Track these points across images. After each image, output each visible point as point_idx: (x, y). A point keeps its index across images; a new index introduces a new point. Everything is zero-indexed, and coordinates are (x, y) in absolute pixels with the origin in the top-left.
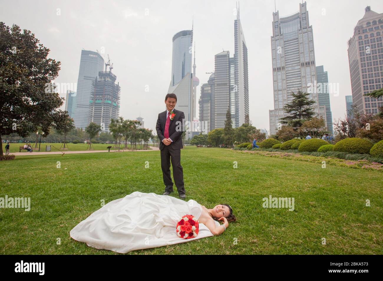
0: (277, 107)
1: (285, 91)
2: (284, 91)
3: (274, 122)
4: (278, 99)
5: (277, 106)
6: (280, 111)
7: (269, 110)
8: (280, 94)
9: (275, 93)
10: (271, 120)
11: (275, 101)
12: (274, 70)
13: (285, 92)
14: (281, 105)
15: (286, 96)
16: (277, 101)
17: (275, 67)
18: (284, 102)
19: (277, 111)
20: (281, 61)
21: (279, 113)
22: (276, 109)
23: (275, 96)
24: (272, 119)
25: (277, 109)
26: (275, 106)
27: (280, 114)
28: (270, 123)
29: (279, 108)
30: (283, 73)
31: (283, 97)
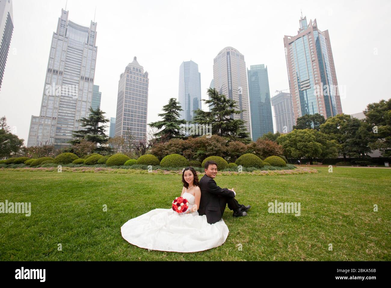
0: (44, 114)
1: (58, 98)
2: (56, 98)
3: (35, 132)
4: (48, 105)
5: (45, 112)
6: (47, 120)
7: (32, 116)
8: (51, 100)
9: (45, 98)
10: (31, 128)
11: (43, 107)
12: (49, 70)
13: (58, 100)
14: (50, 113)
15: (57, 104)
16: (45, 107)
17: (51, 68)
18: (55, 111)
19: (43, 119)
20: (60, 65)
21: (45, 121)
22: (42, 116)
23: (44, 100)
24: (34, 128)
25: (44, 116)
26: (41, 113)
27: (46, 123)
28: (30, 131)
29: (46, 115)
30: (59, 78)
31: (54, 104)
